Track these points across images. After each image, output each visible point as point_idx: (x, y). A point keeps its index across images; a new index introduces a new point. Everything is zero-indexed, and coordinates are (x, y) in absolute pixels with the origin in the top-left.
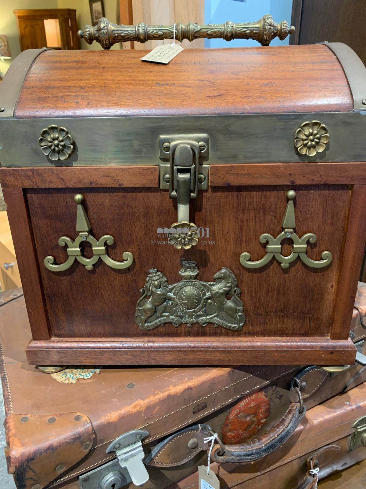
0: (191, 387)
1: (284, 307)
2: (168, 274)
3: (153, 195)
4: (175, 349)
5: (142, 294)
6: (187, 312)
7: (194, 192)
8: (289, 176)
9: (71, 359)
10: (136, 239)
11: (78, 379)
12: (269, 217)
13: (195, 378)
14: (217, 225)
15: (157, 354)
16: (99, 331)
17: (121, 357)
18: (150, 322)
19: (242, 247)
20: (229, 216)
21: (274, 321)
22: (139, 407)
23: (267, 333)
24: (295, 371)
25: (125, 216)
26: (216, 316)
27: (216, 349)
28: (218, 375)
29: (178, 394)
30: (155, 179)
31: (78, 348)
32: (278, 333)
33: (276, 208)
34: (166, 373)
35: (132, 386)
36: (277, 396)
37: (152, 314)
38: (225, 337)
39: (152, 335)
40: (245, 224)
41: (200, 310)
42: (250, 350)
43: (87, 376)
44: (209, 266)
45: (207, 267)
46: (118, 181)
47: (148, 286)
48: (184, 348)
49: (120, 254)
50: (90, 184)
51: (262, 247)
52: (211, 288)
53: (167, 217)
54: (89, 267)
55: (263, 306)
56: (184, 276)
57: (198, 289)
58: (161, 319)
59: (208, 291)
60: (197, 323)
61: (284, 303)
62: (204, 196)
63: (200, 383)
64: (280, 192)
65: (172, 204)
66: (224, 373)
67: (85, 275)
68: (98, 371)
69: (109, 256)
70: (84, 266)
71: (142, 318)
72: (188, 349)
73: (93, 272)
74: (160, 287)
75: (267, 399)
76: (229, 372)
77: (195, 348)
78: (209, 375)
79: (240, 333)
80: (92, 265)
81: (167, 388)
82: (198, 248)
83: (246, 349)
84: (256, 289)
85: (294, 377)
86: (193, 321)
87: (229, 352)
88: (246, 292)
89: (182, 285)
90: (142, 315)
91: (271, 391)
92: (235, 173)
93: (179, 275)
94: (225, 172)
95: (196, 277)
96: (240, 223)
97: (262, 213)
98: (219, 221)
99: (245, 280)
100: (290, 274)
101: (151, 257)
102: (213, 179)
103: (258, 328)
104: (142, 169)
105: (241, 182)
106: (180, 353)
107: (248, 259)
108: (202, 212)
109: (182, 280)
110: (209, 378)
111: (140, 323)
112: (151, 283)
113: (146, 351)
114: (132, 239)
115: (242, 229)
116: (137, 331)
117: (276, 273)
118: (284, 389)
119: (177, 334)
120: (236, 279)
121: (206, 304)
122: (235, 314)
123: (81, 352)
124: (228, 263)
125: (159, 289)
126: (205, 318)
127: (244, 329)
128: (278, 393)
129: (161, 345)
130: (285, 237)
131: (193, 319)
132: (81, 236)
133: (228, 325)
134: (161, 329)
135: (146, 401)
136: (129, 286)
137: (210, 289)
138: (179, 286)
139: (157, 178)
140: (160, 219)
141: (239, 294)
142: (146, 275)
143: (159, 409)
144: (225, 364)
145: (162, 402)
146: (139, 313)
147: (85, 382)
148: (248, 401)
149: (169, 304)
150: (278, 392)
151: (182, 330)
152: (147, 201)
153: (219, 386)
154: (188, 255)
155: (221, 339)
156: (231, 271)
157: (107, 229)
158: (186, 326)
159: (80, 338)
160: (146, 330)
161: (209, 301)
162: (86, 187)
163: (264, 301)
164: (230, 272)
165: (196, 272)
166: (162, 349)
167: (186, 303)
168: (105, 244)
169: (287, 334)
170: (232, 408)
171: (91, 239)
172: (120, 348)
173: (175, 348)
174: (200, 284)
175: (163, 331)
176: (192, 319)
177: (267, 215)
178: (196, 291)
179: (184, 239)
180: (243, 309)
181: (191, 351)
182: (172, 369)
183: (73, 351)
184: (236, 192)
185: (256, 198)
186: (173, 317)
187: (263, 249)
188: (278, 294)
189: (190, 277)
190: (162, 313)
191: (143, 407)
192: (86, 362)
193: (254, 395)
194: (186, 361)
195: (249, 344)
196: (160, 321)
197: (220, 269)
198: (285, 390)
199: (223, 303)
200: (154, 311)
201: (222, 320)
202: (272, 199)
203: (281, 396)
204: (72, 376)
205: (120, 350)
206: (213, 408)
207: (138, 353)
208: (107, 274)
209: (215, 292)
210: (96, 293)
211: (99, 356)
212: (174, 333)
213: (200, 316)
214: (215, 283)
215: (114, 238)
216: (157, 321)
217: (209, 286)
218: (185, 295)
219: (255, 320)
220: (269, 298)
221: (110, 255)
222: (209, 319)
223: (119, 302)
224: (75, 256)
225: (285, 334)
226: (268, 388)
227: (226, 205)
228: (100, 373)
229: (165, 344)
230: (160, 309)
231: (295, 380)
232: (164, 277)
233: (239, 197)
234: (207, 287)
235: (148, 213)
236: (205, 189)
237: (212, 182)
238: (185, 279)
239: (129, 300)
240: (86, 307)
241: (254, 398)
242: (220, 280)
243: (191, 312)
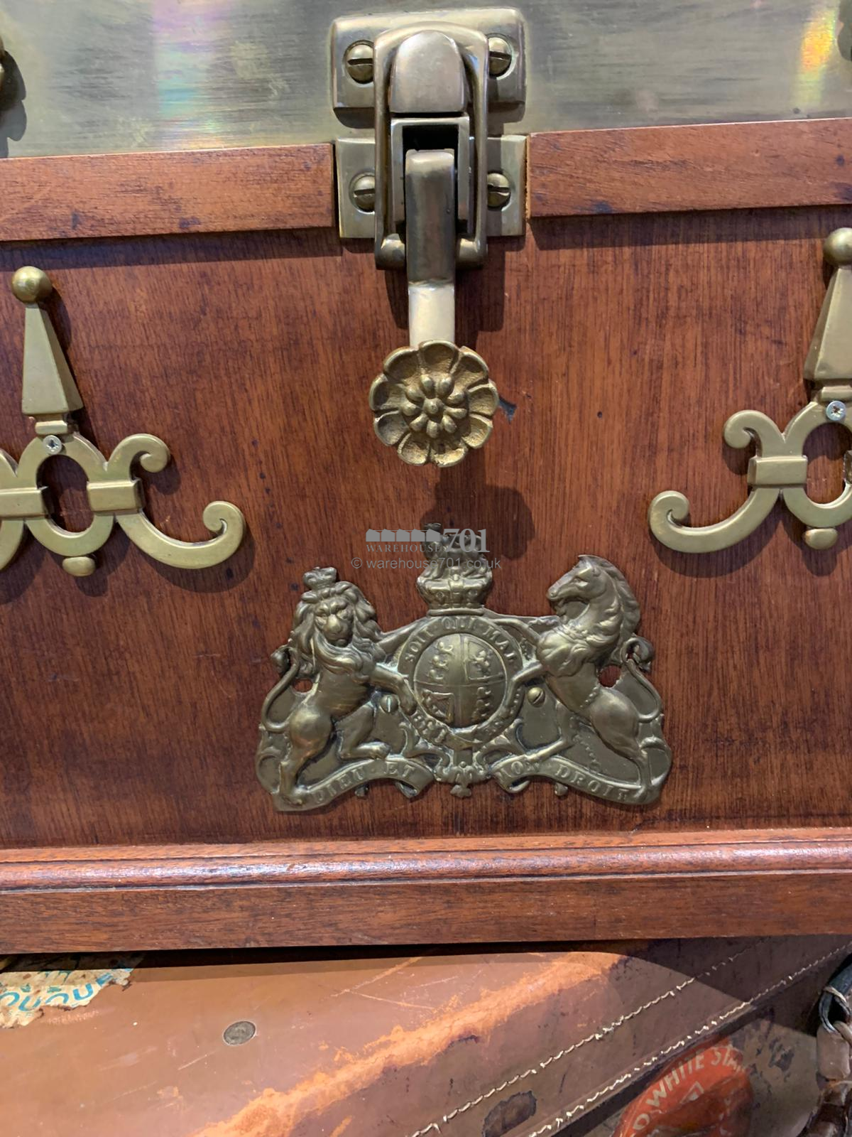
0: (475, 1030)
1: (815, 709)
2: (376, 590)
3: (314, 266)
4: (409, 882)
5: (280, 670)
6: (452, 738)
7: (470, 237)
8: (836, 167)
9: (19, 932)
10: (253, 448)
11: (41, 1010)
12: (755, 346)
13: (488, 995)
14: (560, 387)
15: (340, 902)
16: (124, 821)
17: (204, 916)
18: (314, 782)
19: (655, 472)
20: (607, 346)
21: (776, 763)
22: (266, 1123)
23: (750, 813)
24: (830, 962)
25: (208, 358)
26: (560, 752)
27: (565, 878)
28: (576, 980)
29: (424, 1059)
30: (320, 194)
31: (46, 887)
32: (792, 811)
33: (783, 309)
34: (378, 978)
35: (241, 1032)
36: (774, 1056)
37: (321, 747)
38: (595, 832)
39: (323, 830)
40: (666, 377)
41: (501, 730)
42: (692, 879)
43: (77, 997)
44: (530, 551)
45: (523, 560)
46: (178, 209)
47: (304, 635)
48: (441, 876)
49: (195, 509)
50: (70, 223)
51: (731, 469)
52: (541, 641)
53: (370, 359)
54: (79, 563)
55: (736, 707)
56: (438, 591)
57: (492, 643)
58: (353, 767)
59: (528, 652)
60: (491, 779)
61: (813, 693)
62: (507, 266)
63: (508, 1012)
64: (797, 242)
65: (385, 303)
66: (596, 972)
67: (67, 599)
68: (122, 975)
69: (151, 520)
70: (59, 559)
71: (284, 763)
72: (458, 882)
73: (92, 584)
74: (348, 639)
75: (743, 1070)
76: (615, 967)
77: (484, 876)
78: (541, 982)
79: (649, 814)
80: (89, 556)
81: (383, 1039)
82: (488, 482)
83: (678, 875)
84: (711, 637)
85: (828, 984)
86: (474, 772)
87: (612, 888)
88: (672, 653)
89: (430, 629)
90: (284, 752)
91: (755, 1040)
92: (626, 159)
93: (420, 590)
94: (590, 155)
95: (482, 597)
96: (647, 374)
97: (731, 330)
98: (568, 367)
99: (666, 607)
100: (837, 575)
101: (311, 521)
102: (544, 186)
103: (716, 795)
104: (270, 156)
105: (652, 197)
106: (428, 898)
107: (680, 515)
108: (502, 333)
109: (432, 611)
110: (540, 993)
111: (275, 786)
112: (315, 624)
113: (300, 891)
114: (237, 450)
115: (656, 400)
116: (265, 816)
117: (784, 575)
118: (796, 1028)
119: (415, 824)
120: (633, 602)
121: (521, 705)
122: (631, 740)
123: (58, 900)
124: (604, 539)
125: (345, 645)
126: (521, 761)
127: (665, 798)
128: (777, 1045)
129: (357, 867)
130: (822, 421)
131: (474, 764)
132: (43, 437)
133: (605, 785)
134: (354, 809)
135: (296, 1096)
136: (231, 639)
137: (536, 642)
138: (422, 635)
139: (327, 189)
140: (343, 366)
141: (646, 661)
142: (294, 593)
143: (348, 1127)
144: (599, 937)
145: (362, 1096)
146: (271, 744)
147: (67, 1018)
148: (677, 1082)
149: (385, 708)
150: (776, 1040)
151: (435, 808)
152: (292, 290)
153: (579, 1025)
154: (449, 510)
155: (580, 839)
156: (613, 569)
157: (144, 414)
158: (447, 792)
159: (59, 850)
160: (300, 813)
161: (534, 691)
162: (57, 235)
163: (740, 686)
164: (611, 574)
165: (483, 576)
166: (360, 884)
167: (446, 699)
168: (136, 469)
169: (824, 816)
170: (625, 1109)
171: (80, 449)
172: (202, 882)
173: (409, 879)
174: (499, 624)
175: (362, 816)
176: (470, 763)
177: (749, 338)
178: (483, 653)
179: (437, 416)
180: (663, 720)
181: (468, 888)
182: (399, 963)
183: (24, 899)
184: (630, 245)
185: (709, 269)
186: (399, 758)
187: (735, 477)
188: (793, 658)
189: (461, 597)
190: (358, 743)
191: (285, 1120)
192: (74, 943)
193: (699, 1058)
194: (453, 929)
195: (685, 855)
196: (350, 773)
197: (573, 563)
198: (798, 1035)
199: (587, 697)
200: (326, 735)
201: (583, 765)
202: (767, 273)
203: (788, 1057)
204: (23, 995)
205: (202, 889)
206: (559, 1113)
207: (269, 903)
208: (148, 594)
209: (555, 651)
210: (109, 670)
211: (121, 914)
212: (404, 824)
213: (502, 751)
214: (556, 619)
215: (169, 446)
216: (339, 775)
217: (532, 632)
218: (442, 669)
219: (707, 761)
220: (756, 674)
221: (156, 517)
222: (533, 762)
223: (194, 705)
224: (24, 517)
225: (818, 815)
226: (746, 1027)
227: (595, 299)
228: (129, 984)
229: (371, 866)
230: (351, 726)
231: (834, 996)
232: (361, 601)
233: (645, 264)
234: (525, 633)
235: (296, 343)
236: (512, 234)
237: (538, 198)
238: (442, 603)
239: (233, 696)
240: (74, 726)
241: (698, 1067)
242: (573, 606)
243: (464, 735)
